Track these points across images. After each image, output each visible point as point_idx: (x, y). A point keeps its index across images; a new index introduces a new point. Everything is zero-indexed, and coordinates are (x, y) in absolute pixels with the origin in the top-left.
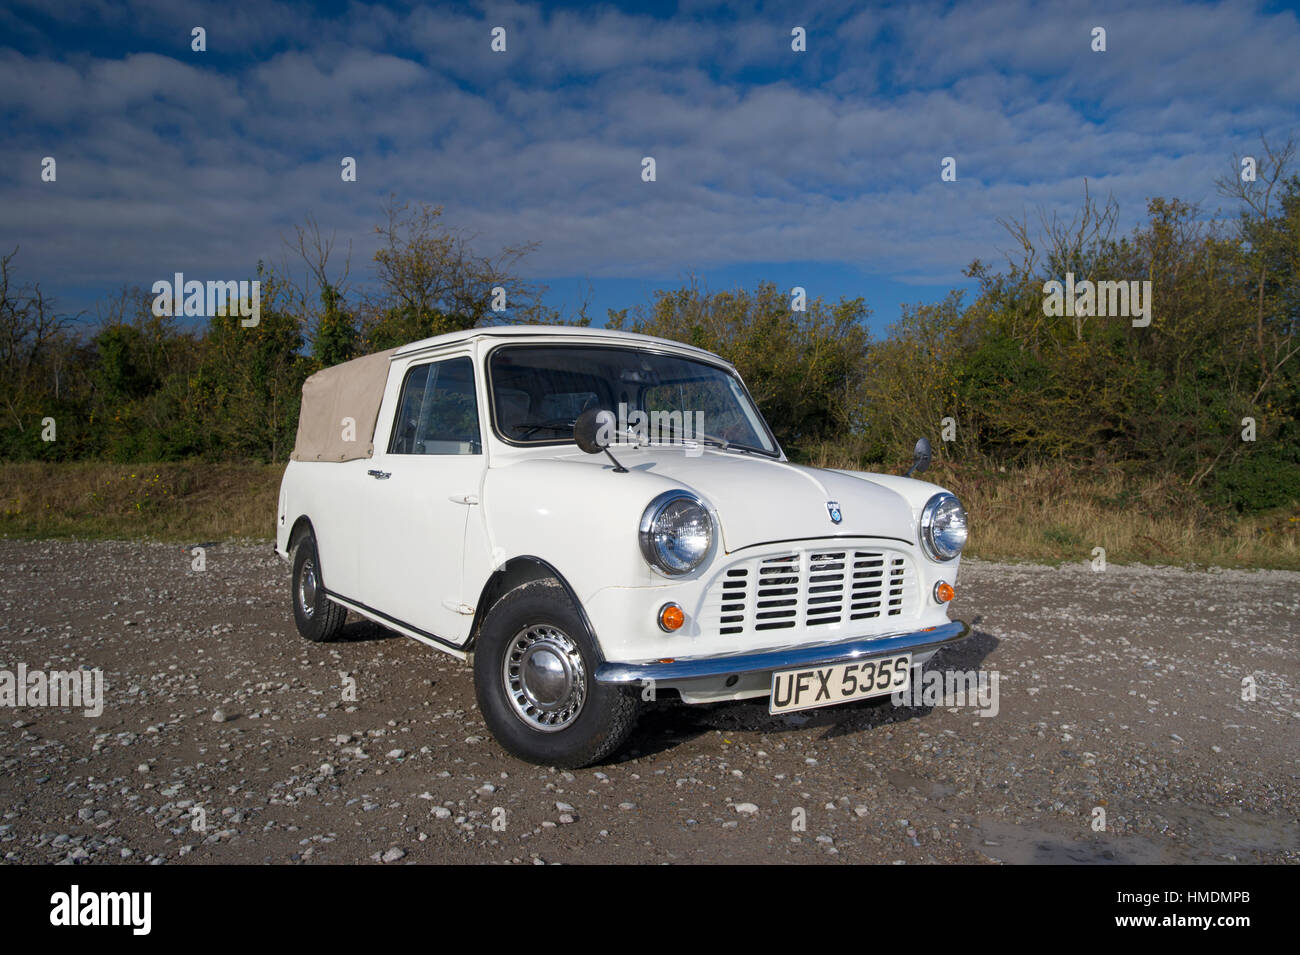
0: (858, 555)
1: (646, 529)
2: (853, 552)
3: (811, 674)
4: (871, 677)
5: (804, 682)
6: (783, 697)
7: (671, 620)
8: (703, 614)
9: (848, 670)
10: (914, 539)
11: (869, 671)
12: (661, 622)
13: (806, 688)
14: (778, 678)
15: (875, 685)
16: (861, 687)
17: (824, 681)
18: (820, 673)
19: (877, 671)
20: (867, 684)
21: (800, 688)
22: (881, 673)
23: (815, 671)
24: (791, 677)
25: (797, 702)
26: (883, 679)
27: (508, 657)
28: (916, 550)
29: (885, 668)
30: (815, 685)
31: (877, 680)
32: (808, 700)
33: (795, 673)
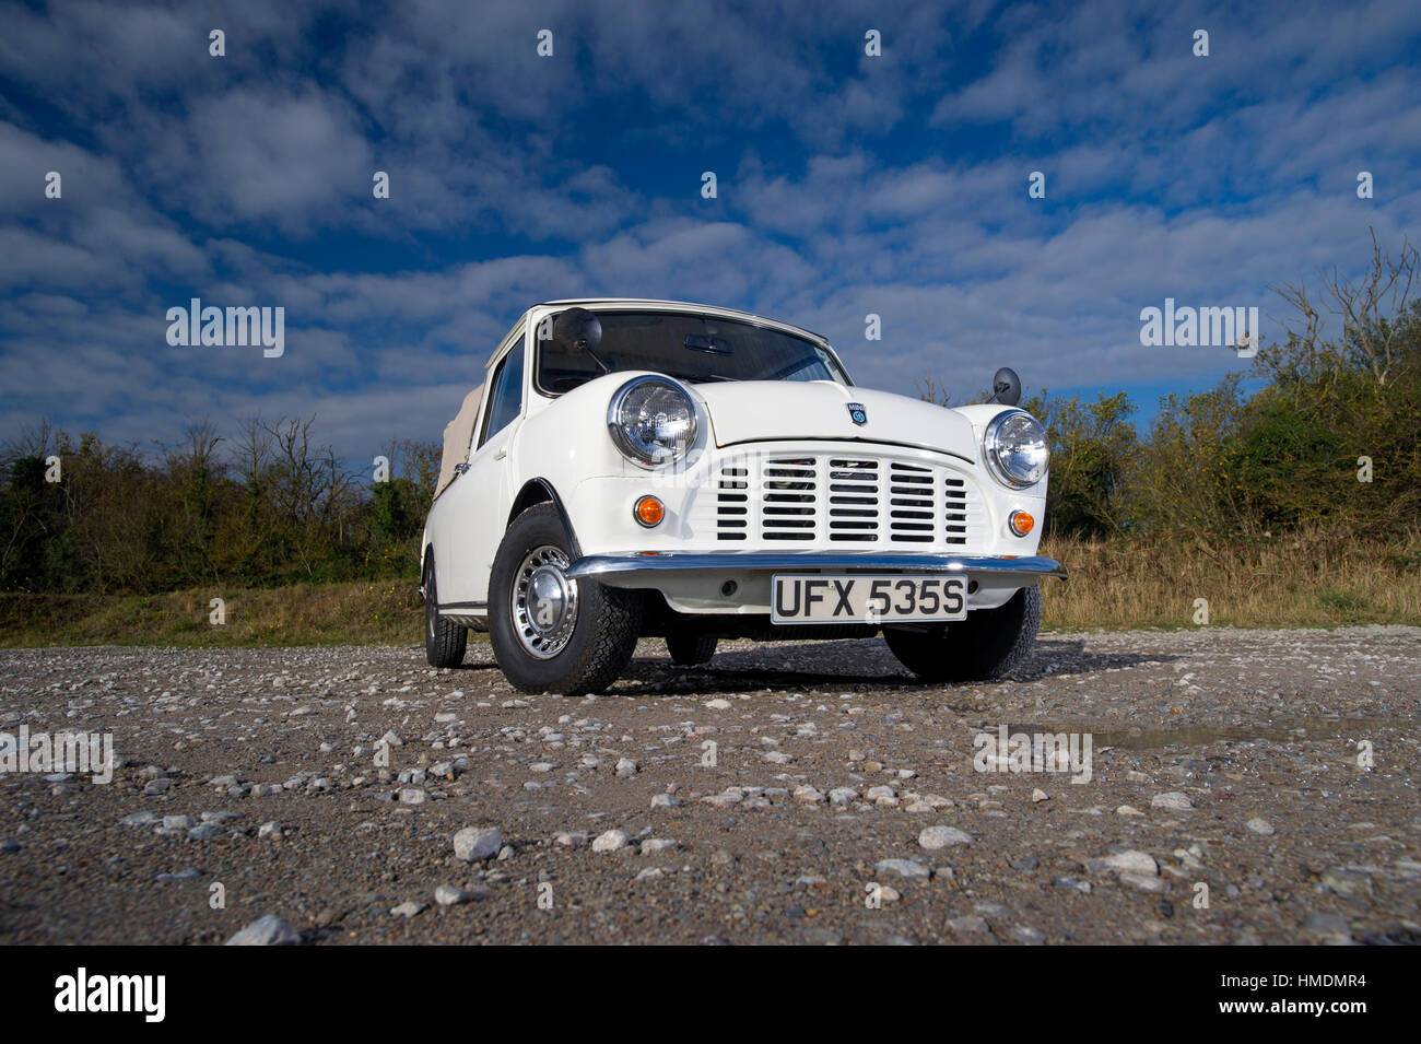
0: (894, 466)
1: (614, 420)
2: (889, 462)
3: (825, 584)
4: (910, 597)
5: (815, 591)
6: (788, 605)
7: (649, 513)
8: (693, 514)
9: (876, 584)
10: (975, 455)
11: (907, 590)
12: (638, 516)
13: (819, 598)
14: (780, 584)
15: (917, 608)
16: (898, 608)
17: (844, 594)
18: (838, 584)
19: (918, 592)
20: (906, 605)
21: (810, 599)
22: (924, 595)
23: (831, 580)
24: (798, 584)
25: (808, 613)
26: (929, 603)
27: (517, 588)
28: (979, 469)
29: (929, 589)
30: (831, 597)
31: (919, 602)
32: (823, 613)
33: (803, 579)
